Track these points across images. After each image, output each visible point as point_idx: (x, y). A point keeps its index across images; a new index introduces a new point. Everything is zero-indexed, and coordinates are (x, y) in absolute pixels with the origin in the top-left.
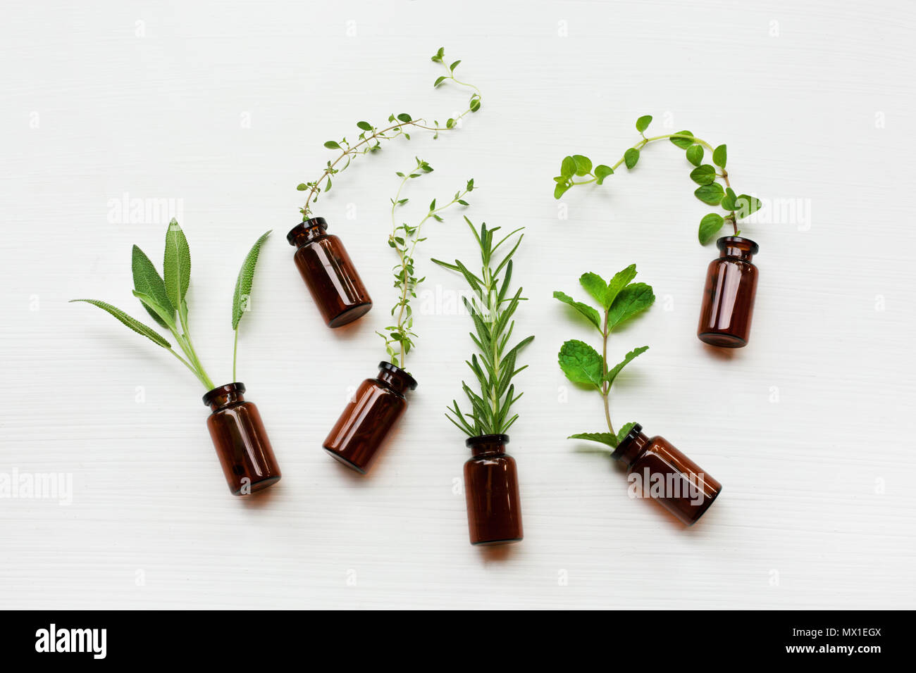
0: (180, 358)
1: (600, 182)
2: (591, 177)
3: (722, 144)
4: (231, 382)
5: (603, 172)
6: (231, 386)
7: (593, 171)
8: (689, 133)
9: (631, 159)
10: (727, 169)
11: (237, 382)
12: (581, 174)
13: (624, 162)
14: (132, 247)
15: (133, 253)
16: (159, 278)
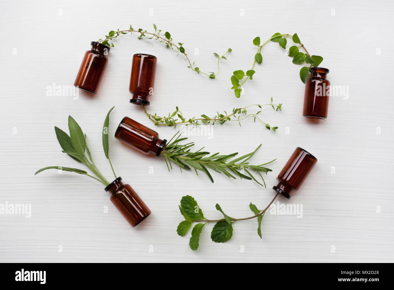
0: (92, 177)
1: (251, 78)
2: (246, 77)
3: (295, 33)
4: (115, 179)
5: (251, 73)
6: (116, 181)
7: (245, 74)
8: (278, 34)
9: (259, 59)
10: (302, 42)
11: (117, 178)
12: (241, 78)
13: (256, 62)
14: (54, 128)
15: (56, 130)
16: (68, 136)
